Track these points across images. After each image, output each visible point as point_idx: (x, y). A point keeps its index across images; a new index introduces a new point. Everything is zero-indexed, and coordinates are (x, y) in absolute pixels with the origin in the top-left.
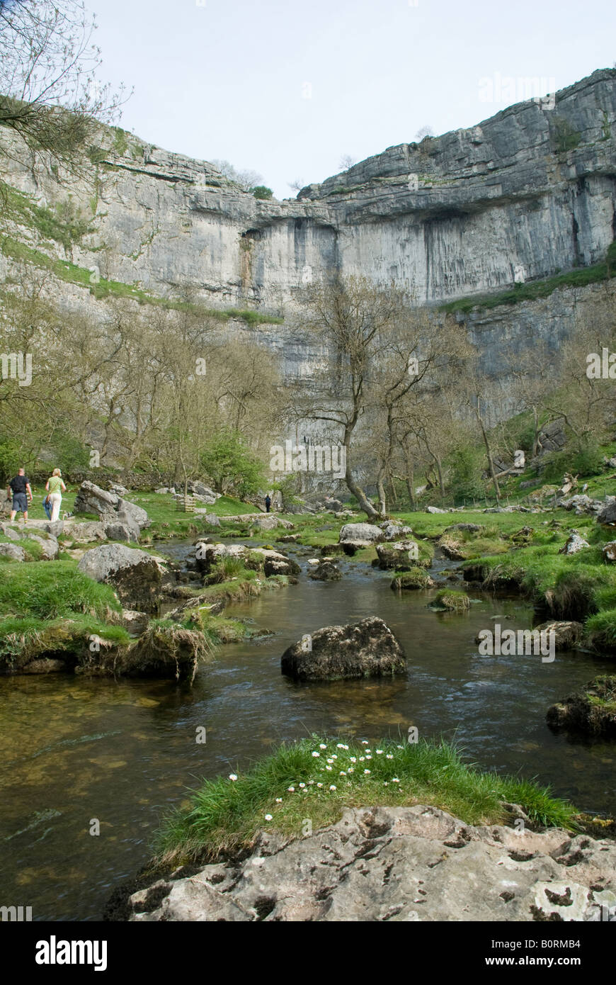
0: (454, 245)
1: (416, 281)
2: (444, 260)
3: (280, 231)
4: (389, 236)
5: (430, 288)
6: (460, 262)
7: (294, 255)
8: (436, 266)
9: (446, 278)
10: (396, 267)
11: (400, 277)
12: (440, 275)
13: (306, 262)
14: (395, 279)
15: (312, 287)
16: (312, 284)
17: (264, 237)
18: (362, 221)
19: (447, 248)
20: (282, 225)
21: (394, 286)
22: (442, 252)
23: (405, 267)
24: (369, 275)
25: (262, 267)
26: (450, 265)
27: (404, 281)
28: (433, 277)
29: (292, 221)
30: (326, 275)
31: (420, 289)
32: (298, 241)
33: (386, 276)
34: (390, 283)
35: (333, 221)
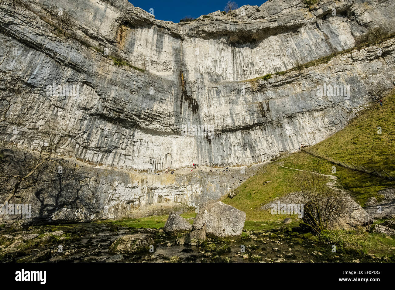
0: (248, 55)
1: (228, 70)
2: (242, 62)
3: (148, 31)
4: (213, 46)
5: (235, 75)
6: (252, 64)
7: (156, 44)
8: (238, 65)
9: (244, 71)
10: (217, 61)
11: (219, 66)
12: (240, 69)
13: (163, 49)
14: (216, 67)
15: (166, 63)
16: (166, 61)
17: (137, 31)
18: (198, 35)
19: (244, 56)
20: (150, 28)
21: (215, 70)
22: (241, 58)
23: (222, 62)
24: (201, 62)
25: (134, 44)
26: (246, 64)
27: (221, 69)
28: (237, 70)
29: (156, 27)
30: (175, 58)
31: (230, 75)
32: (159, 38)
33: (211, 64)
34: (213, 68)
35: (181, 33)
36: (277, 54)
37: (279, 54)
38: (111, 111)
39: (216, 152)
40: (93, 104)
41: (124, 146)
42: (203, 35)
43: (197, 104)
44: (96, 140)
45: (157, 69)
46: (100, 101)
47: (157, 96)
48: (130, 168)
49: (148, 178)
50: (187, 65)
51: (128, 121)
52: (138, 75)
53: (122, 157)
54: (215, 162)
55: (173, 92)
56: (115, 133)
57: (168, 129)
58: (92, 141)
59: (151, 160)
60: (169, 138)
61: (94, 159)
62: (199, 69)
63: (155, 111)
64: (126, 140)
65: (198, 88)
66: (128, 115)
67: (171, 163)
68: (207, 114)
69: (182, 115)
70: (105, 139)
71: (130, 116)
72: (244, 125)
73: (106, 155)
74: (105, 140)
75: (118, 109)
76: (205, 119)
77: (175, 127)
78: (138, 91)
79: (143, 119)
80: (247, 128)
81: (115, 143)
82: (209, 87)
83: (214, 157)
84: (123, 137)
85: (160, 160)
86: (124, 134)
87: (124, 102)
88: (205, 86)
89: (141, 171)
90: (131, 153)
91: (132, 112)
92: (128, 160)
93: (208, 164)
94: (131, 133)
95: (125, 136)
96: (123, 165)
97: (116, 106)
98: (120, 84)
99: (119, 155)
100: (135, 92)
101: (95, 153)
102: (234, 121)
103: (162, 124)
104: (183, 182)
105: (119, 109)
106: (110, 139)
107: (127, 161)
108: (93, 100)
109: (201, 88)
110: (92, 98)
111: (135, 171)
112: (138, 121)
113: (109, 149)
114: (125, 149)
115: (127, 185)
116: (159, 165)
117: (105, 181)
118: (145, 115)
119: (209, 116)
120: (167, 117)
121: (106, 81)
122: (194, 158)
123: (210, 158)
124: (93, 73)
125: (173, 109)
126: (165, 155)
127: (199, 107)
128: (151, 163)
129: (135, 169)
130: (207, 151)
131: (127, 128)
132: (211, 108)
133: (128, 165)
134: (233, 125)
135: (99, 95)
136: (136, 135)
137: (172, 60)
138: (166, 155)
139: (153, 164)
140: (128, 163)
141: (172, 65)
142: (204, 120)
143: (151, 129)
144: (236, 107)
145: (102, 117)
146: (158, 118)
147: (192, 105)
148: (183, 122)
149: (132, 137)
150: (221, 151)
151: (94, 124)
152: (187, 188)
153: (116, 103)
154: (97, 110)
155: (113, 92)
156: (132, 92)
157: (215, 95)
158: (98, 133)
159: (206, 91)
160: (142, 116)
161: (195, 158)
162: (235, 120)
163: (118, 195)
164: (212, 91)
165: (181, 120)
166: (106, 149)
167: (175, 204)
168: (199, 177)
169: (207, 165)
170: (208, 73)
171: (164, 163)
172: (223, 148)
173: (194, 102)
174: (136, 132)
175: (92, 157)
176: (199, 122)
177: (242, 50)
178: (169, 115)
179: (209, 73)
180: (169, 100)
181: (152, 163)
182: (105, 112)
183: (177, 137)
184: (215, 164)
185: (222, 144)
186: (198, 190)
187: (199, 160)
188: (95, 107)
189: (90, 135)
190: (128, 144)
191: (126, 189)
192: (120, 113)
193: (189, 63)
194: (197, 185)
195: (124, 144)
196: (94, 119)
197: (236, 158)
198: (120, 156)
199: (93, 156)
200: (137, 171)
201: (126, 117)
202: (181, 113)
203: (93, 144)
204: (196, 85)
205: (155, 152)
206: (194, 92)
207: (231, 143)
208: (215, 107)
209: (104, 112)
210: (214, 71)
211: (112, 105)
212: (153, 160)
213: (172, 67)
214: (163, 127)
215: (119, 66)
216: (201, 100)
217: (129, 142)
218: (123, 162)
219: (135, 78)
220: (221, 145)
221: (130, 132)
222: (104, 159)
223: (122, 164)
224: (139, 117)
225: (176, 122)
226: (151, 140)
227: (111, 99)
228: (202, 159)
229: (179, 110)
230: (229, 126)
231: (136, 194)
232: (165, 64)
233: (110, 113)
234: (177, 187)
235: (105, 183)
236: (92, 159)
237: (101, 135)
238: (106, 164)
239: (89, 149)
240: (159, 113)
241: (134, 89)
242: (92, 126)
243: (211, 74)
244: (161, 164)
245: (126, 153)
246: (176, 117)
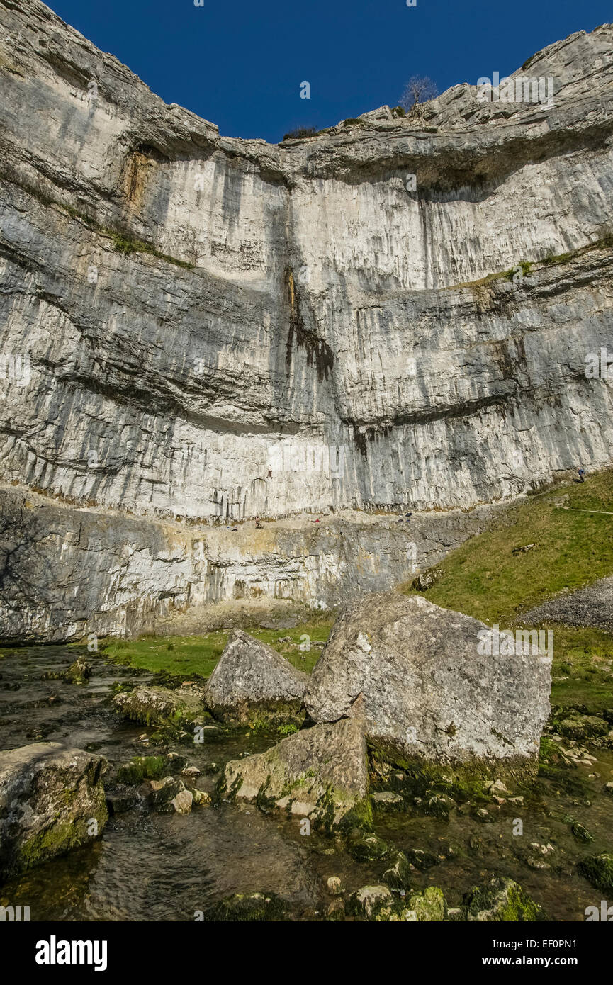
0: (464, 220)
1: (410, 262)
2: (449, 238)
3: (203, 167)
4: (371, 199)
5: (430, 275)
6: (476, 242)
7: (222, 199)
8: (437, 247)
9: (454, 262)
10: (380, 238)
11: (386, 252)
12: (444, 258)
13: (241, 212)
14: (379, 255)
15: (248, 248)
16: (248, 244)
17: (175, 167)
18: (330, 173)
19: (454, 224)
20: (205, 159)
21: (376, 263)
22: (446, 229)
23: (393, 241)
24: (339, 241)
25: (166, 201)
26: (459, 245)
27: (392, 259)
28: (434, 261)
29: (222, 155)
30: (273, 234)
31: (415, 274)
32: (230, 186)
33: (365, 248)
34: (371, 257)
35: (287, 168)
36: (544, 212)
37: (551, 211)
38: (110, 369)
39: (380, 474)
40: (66, 351)
41: (147, 459)
42: (343, 172)
43: (330, 353)
44: (78, 444)
45: (226, 265)
46: (84, 344)
47: (226, 332)
48: (165, 513)
49: (209, 538)
50: (302, 249)
51: (156, 396)
52: (176, 278)
53: (145, 485)
54: (378, 501)
55: (267, 322)
56: (124, 426)
57: (257, 418)
58: (67, 446)
59: (216, 494)
60: (259, 439)
61: (74, 489)
62: (334, 260)
63: (224, 371)
64: (151, 445)
65: (333, 311)
66: (154, 382)
67: (266, 502)
68: (356, 377)
69: (291, 380)
70: (99, 442)
71: (160, 383)
72: (454, 402)
73: (104, 481)
74: (101, 444)
75: (129, 364)
76: (349, 390)
77: (274, 411)
78: (176, 319)
79: (191, 391)
80: (461, 411)
81: (125, 450)
82: (360, 306)
83: (375, 487)
84: (145, 436)
85: (239, 494)
86: (148, 429)
87: (144, 348)
88: (350, 304)
89: (193, 522)
90: (166, 477)
91: (164, 373)
92: (160, 495)
93: (359, 504)
94: (166, 427)
95: (150, 433)
96: (148, 506)
97: (123, 357)
98: (131, 299)
99: (136, 481)
100: (170, 320)
101: (76, 476)
102: (428, 392)
103: (240, 404)
104: (295, 548)
105: (131, 365)
106: (112, 441)
107: (157, 495)
108: (65, 341)
109: (340, 311)
110: (63, 337)
111: (176, 520)
112: (182, 397)
113: (110, 466)
114: (150, 466)
115: (156, 552)
116: (235, 506)
117: (100, 542)
118: (196, 381)
119: (360, 382)
120: (253, 387)
121: (97, 294)
122: (323, 489)
123: (364, 489)
124: (62, 271)
125: (267, 365)
126: (249, 484)
127: (335, 359)
128: (215, 502)
129: (178, 516)
130: (355, 472)
131: (153, 412)
132: (367, 362)
133: (159, 506)
134: (424, 404)
135: (80, 329)
136: (176, 433)
137: (264, 238)
138: (253, 482)
139: (221, 504)
140: (161, 501)
141: (265, 252)
142: (348, 394)
143: (213, 418)
144: (433, 355)
145: (90, 384)
146: (229, 389)
147: (318, 356)
148: (294, 399)
149: (166, 437)
150: (393, 470)
151: (70, 402)
152: (307, 564)
153: (123, 349)
154: (77, 367)
155: (114, 321)
156: (162, 321)
157: (377, 326)
158: (82, 425)
159: (354, 317)
160: (191, 383)
161: (326, 490)
162: (431, 390)
163: (134, 577)
164: (368, 316)
165: (289, 393)
166: (103, 465)
167: (276, 602)
168: (335, 537)
169: (355, 508)
170: (358, 271)
171: (249, 501)
172: (398, 464)
173: (323, 347)
174: (177, 425)
175: (70, 484)
176: (336, 398)
177: (448, 207)
178: (257, 381)
179: (360, 271)
180: (258, 342)
181: (219, 501)
182: (97, 372)
183: (280, 439)
184: (377, 505)
185: (395, 454)
186: (334, 570)
187: (335, 495)
188: (70, 358)
189: (61, 430)
190: (159, 455)
191: (155, 563)
192: (135, 374)
193: (307, 245)
194: (332, 557)
195: (148, 453)
196: (70, 390)
197: (433, 490)
198: (139, 484)
199: (73, 483)
200: (183, 521)
201: (150, 387)
202: (288, 376)
203: (71, 453)
204: (328, 301)
205: (225, 475)
206: (322, 322)
207: (420, 451)
208: (376, 359)
209: (94, 372)
210: (373, 265)
211: (113, 355)
212: (220, 494)
213: (264, 257)
214: (243, 412)
215: (127, 254)
216: (341, 340)
217: (161, 450)
218: (148, 499)
219: (168, 286)
220: (393, 456)
221: (161, 425)
222: (100, 490)
223: (144, 502)
224: (182, 385)
225: (277, 399)
226: (215, 444)
227: (109, 338)
228: (344, 491)
229: (282, 369)
230: (413, 406)
231: (180, 576)
232: (246, 250)
233: (108, 374)
234: (281, 560)
235: (100, 548)
236: (70, 490)
237: (89, 431)
238: (107, 503)
239: (62, 466)
240: (232, 377)
241: (167, 314)
242: (67, 409)
243: (366, 272)
244: (242, 505)
245: (155, 476)
246: (277, 387)
